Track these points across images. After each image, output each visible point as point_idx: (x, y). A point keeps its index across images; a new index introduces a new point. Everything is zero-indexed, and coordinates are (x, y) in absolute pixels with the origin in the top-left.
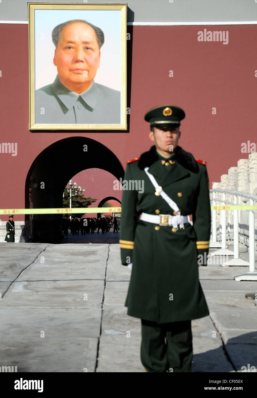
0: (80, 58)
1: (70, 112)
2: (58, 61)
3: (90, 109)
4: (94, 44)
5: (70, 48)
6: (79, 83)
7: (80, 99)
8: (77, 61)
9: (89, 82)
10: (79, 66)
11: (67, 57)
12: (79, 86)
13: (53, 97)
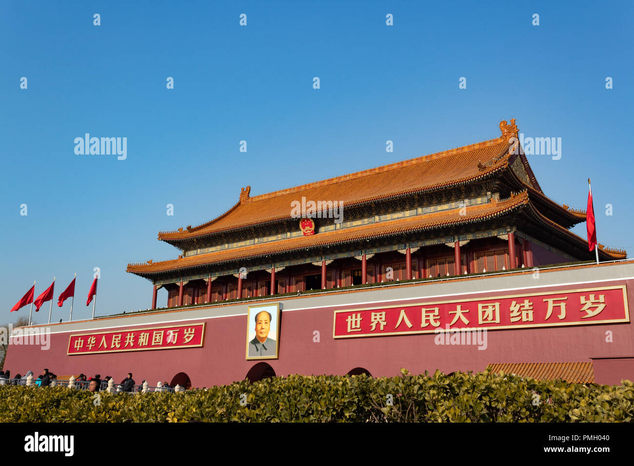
0: (263, 327)
1: (259, 351)
2: (256, 329)
3: (266, 349)
4: (268, 321)
5: (260, 323)
6: (263, 338)
7: (263, 345)
8: (262, 329)
9: (266, 337)
10: (263, 331)
11: (259, 327)
12: (262, 339)
13: (254, 345)
